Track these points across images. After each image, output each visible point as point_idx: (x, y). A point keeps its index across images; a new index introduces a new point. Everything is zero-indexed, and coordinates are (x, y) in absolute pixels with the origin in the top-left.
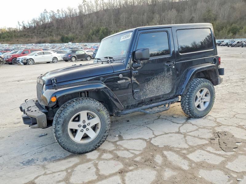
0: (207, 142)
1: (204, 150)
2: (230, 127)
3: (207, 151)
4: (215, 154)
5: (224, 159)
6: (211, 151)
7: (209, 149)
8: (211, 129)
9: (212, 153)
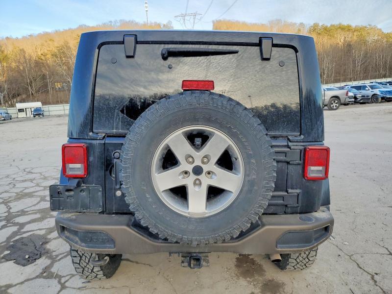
0: (49, 237)
1: (48, 229)
2: (22, 279)
3: (44, 229)
4: (33, 231)
5: (22, 230)
6: (38, 231)
7: (42, 232)
8: (57, 256)
9: (37, 230)
